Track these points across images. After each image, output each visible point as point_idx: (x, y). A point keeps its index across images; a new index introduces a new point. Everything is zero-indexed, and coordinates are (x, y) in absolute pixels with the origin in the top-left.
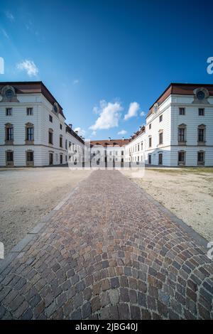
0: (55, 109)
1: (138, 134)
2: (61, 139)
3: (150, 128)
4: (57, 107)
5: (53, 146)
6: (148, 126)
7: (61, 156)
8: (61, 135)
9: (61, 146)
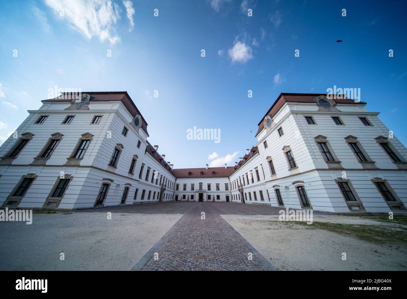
0: (136, 122)
1: (246, 158)
2: (134, 161)
3: (266, 146)
4: (140, 120)
5: (116, 171)
6: (262, 144)
7: (127, 189)
8: (136, 156)
9: (131, 171)
